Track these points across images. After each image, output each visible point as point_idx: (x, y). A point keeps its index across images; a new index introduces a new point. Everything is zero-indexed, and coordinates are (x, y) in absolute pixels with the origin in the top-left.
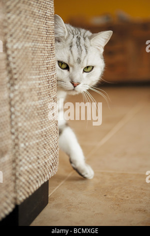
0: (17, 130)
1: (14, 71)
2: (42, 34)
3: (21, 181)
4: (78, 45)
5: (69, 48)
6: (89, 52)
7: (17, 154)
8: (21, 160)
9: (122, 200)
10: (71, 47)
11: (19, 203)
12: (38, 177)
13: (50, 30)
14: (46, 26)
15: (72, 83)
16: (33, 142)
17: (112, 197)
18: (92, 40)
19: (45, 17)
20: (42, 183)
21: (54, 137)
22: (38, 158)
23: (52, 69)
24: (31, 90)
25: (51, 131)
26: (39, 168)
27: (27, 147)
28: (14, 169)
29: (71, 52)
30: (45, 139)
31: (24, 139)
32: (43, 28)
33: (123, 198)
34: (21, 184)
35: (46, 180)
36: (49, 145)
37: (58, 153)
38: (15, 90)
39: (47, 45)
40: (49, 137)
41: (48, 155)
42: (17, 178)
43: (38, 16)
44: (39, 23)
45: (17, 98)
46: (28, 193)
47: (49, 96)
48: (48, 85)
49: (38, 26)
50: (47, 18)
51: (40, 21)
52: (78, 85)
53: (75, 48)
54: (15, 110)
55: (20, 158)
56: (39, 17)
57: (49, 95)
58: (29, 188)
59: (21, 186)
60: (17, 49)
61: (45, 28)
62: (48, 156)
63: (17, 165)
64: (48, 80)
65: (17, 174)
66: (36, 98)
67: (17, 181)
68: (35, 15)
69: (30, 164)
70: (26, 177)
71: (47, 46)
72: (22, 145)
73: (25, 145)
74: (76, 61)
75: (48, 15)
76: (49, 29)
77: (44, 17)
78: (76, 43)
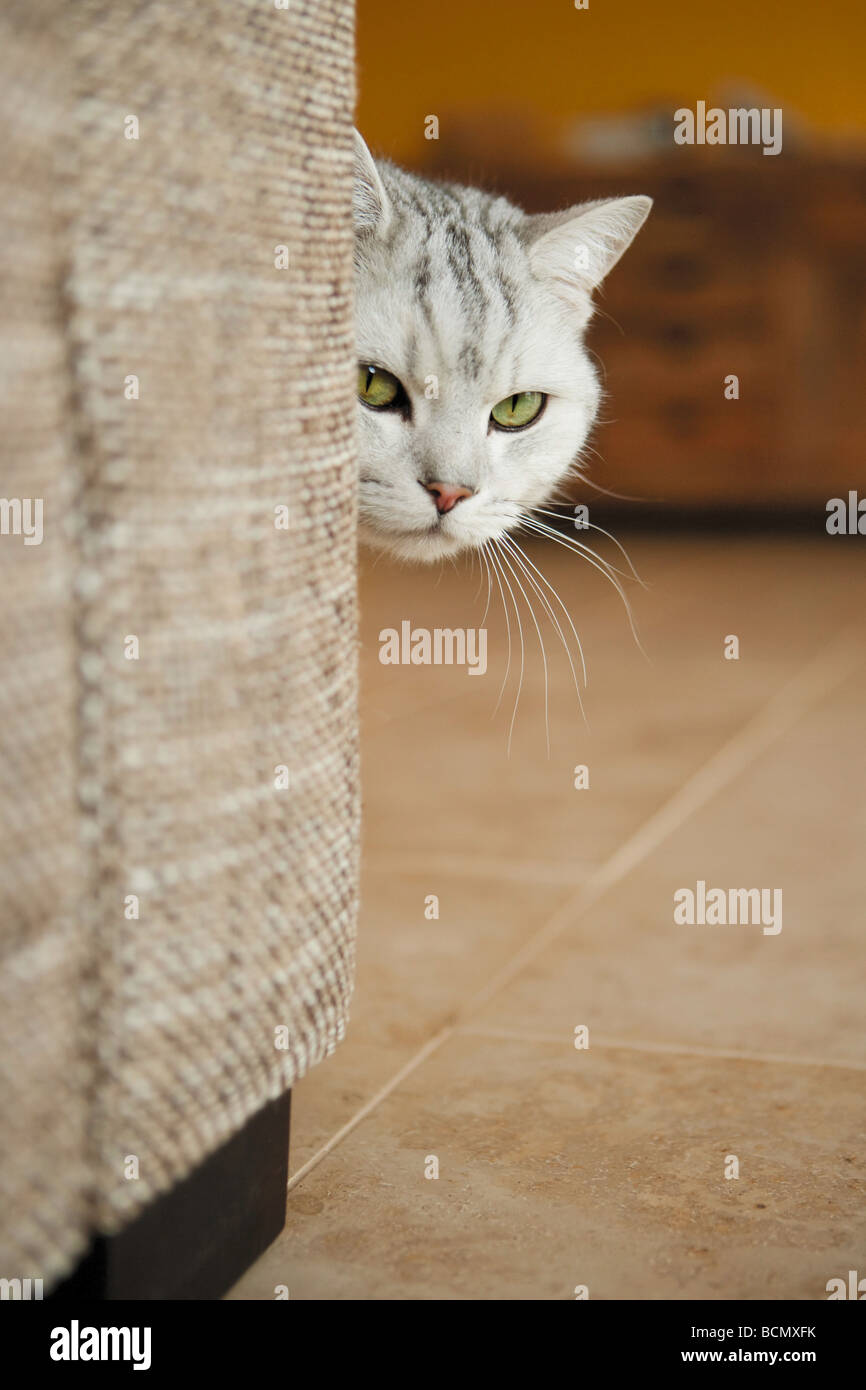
0: (113, 789)
1: (108, 442)
2: (278, 222)
3: (126, 1092)
4: (464, 273)
5: (411, 290)
6: (524, 314)
7: (110, 933)
8: (129, 970)
9: (729, 1220)
10: (423, 281)
11: (110, 1223)
12: (228, 1071)
13: (325, 201)
14: (304, 177)
15: (431, 485)
16: (209, 862)
17: (666, 1200)
18: (535, 248)
19: (304, 122)
20: (254, 1104)
21: (330, 834)
22: (234, 959)
23: (332, 430)
24: (204, 553)
25: (317, 802)
26: (234, 1017)
27: (172, 890)
28: (92, 1018)
29: (427, 312)
30: (278, 848)
31: (153, 845)
32: (284, 187)
33: (732, 1211)
34: (127, 1109)
35: (275, 1092)
36: (300, 880)
37: (351, 931)
38: (111, 553)
39: (306, 289)
40: (305, 834)
41: (295, 941)
42: (103, 1076)
43: (258, 116)
44: (263, 161)
45: (121, 602)
46: (167, 1165)
47: (307, 591)
48: (307, 523)
49: (257, 175)
50: (314, 131)
51: (272, 148)
52: (461, 498)
53: (444, 291)
54: (109, 668)
55: (128, 953)
56: (268, 126)
57: (312, 584)
58: (173, 1135)
59: (127, 1123)
60: (129, 312)
61: (299, 190)
62: (292, 949)
63: (107, 995)
64: (306, 495)
65: (107, 1052)
66: (233, 600)
67: (107, 1095)
68: (240, 111)
69: (187, 989)
70: (157, 1068)
71: (308, 297)
72: (141, 880)
73: (158, 876)
74: (453, 361)
75: (322, 112)
76: (324, 194)
77: (295, 126)
78: (452, 261)
